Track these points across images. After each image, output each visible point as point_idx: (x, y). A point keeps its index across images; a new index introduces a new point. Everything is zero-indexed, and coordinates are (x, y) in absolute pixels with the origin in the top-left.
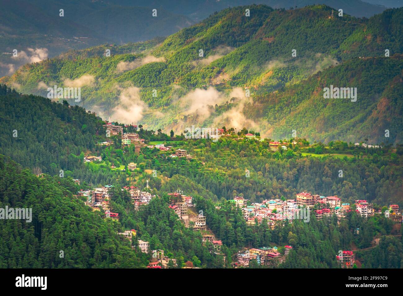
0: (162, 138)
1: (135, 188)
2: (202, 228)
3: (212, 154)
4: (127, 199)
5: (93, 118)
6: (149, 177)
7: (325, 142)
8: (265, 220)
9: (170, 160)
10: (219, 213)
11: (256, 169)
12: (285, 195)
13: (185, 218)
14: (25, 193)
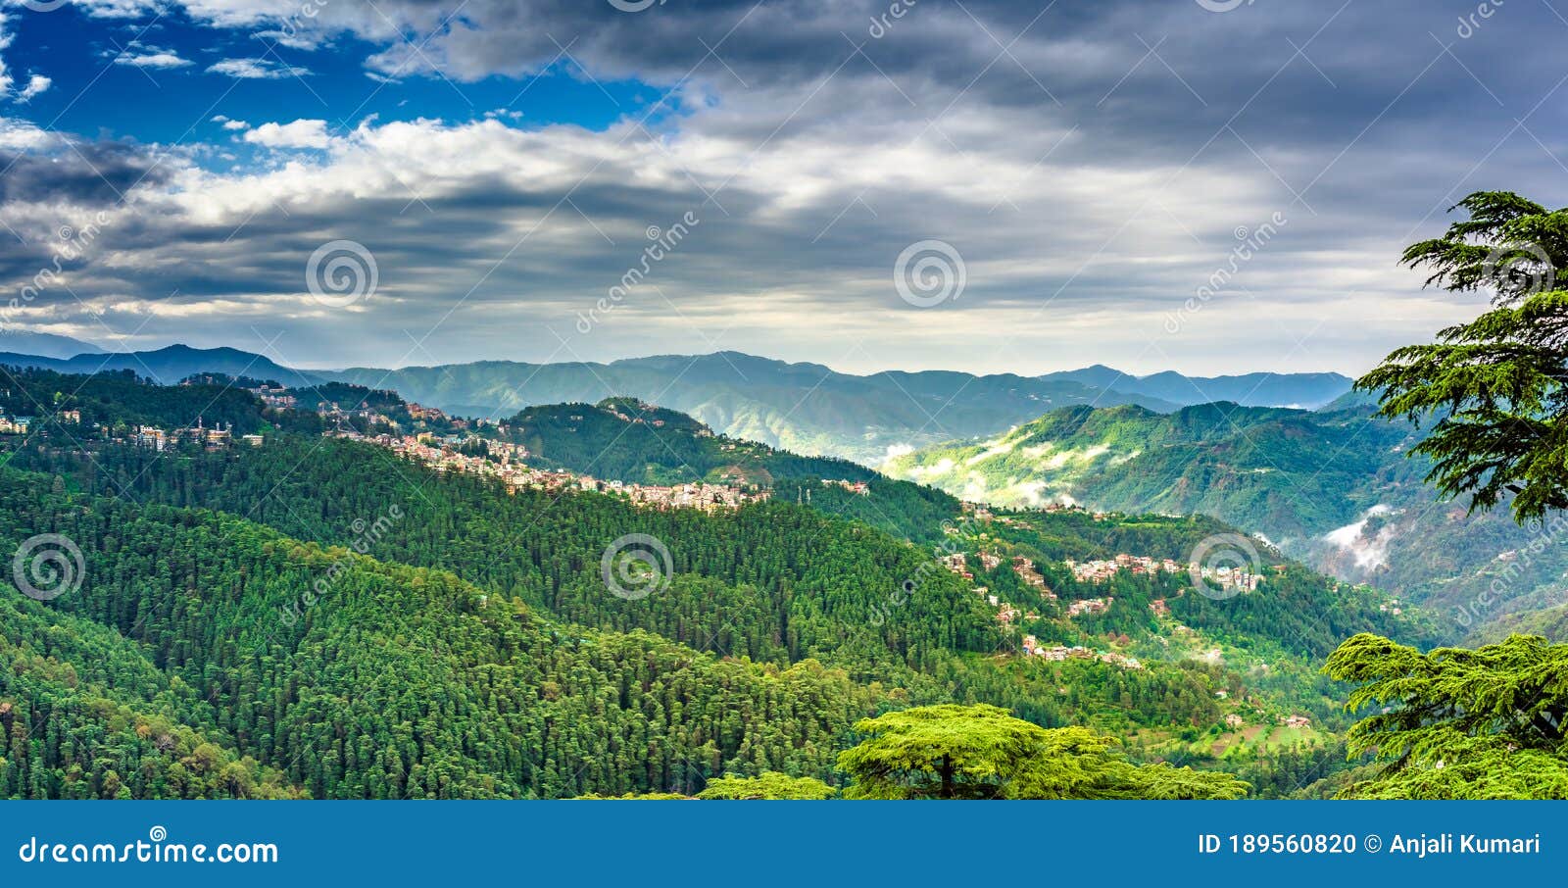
0: (1007, 513)
1: (986, 553)
2: (1040, 585)
3: (1046, 525)
4: (979, 562)
5: (951, 498)
6: (996, 544)
7: (1138, 515)
8: (1091, 578)
9: (1014, 531)
10: (1054, 572)
11: (1083, 537)
12: (1107, 557)
13: (1027, 577)
14: (897, 559)
